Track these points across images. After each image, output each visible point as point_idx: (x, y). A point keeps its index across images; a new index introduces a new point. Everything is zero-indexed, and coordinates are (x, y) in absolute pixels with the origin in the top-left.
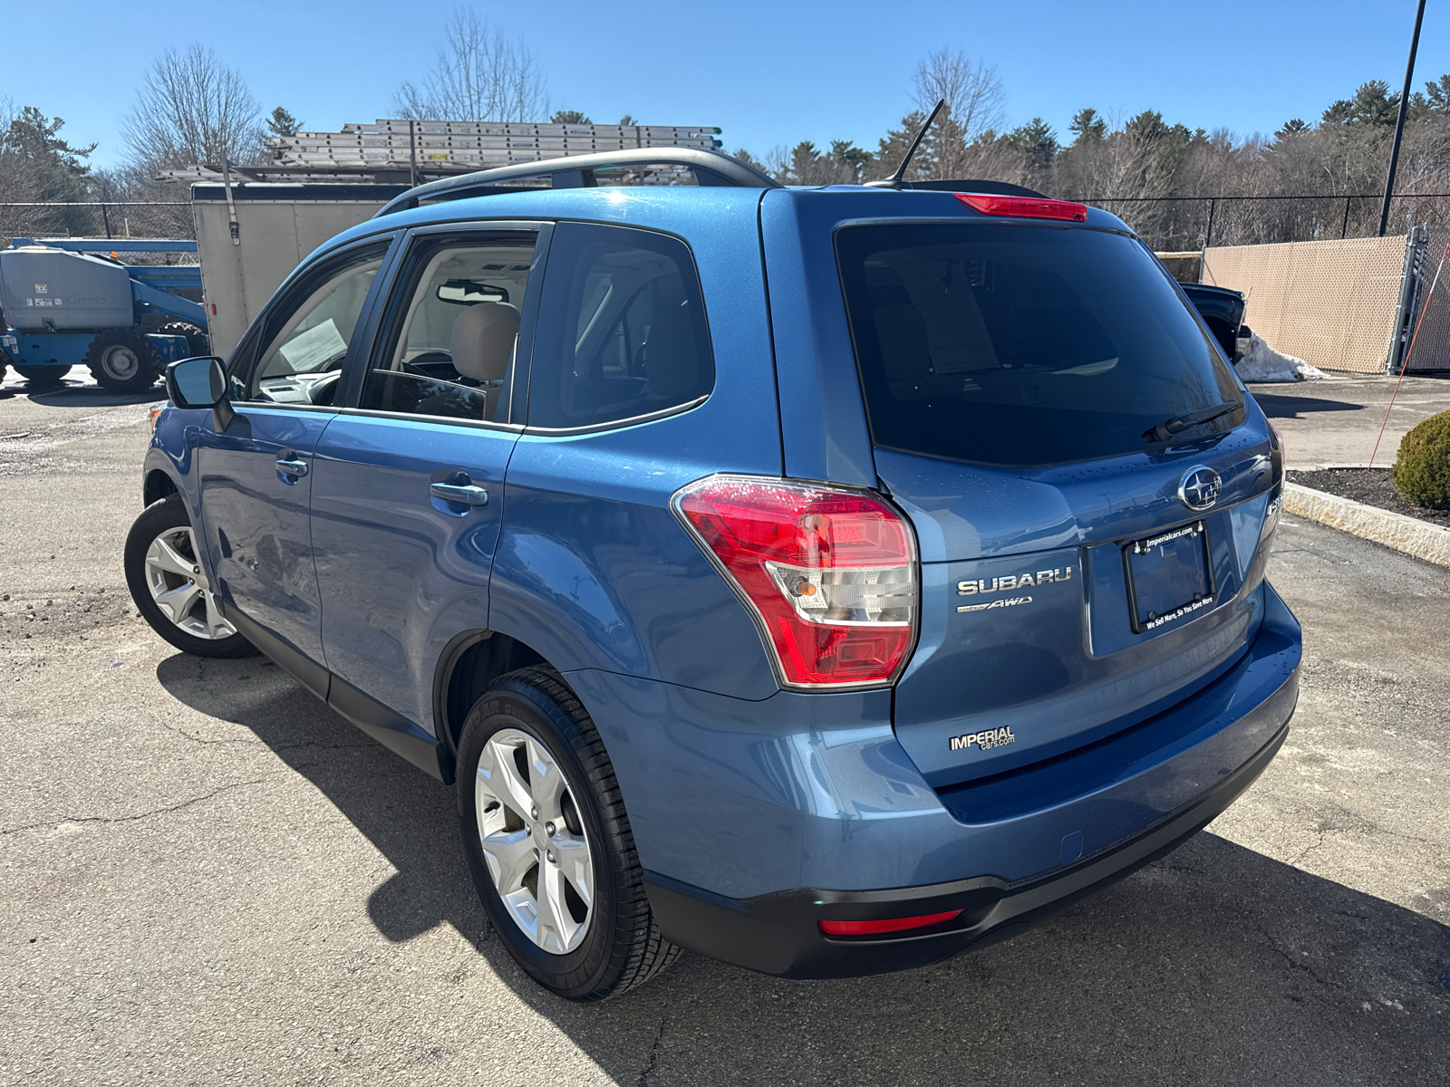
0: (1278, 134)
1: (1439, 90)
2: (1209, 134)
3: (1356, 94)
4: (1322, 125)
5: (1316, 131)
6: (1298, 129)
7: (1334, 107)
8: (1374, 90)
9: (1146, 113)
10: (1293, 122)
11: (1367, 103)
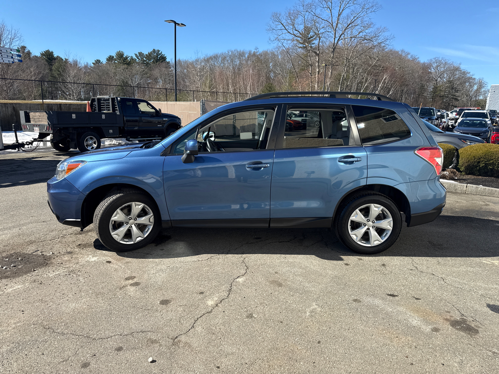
0: (93, 63)
1: (138, 56)
2: (71, 60)
3: (116, 54)
4: (106, 62)
5: (105, 64)
6: (99, 63)
7: (109, 57)
8: (120, 54)
9: (47, 50)
10: (97, 60)
11: (119, 57)
